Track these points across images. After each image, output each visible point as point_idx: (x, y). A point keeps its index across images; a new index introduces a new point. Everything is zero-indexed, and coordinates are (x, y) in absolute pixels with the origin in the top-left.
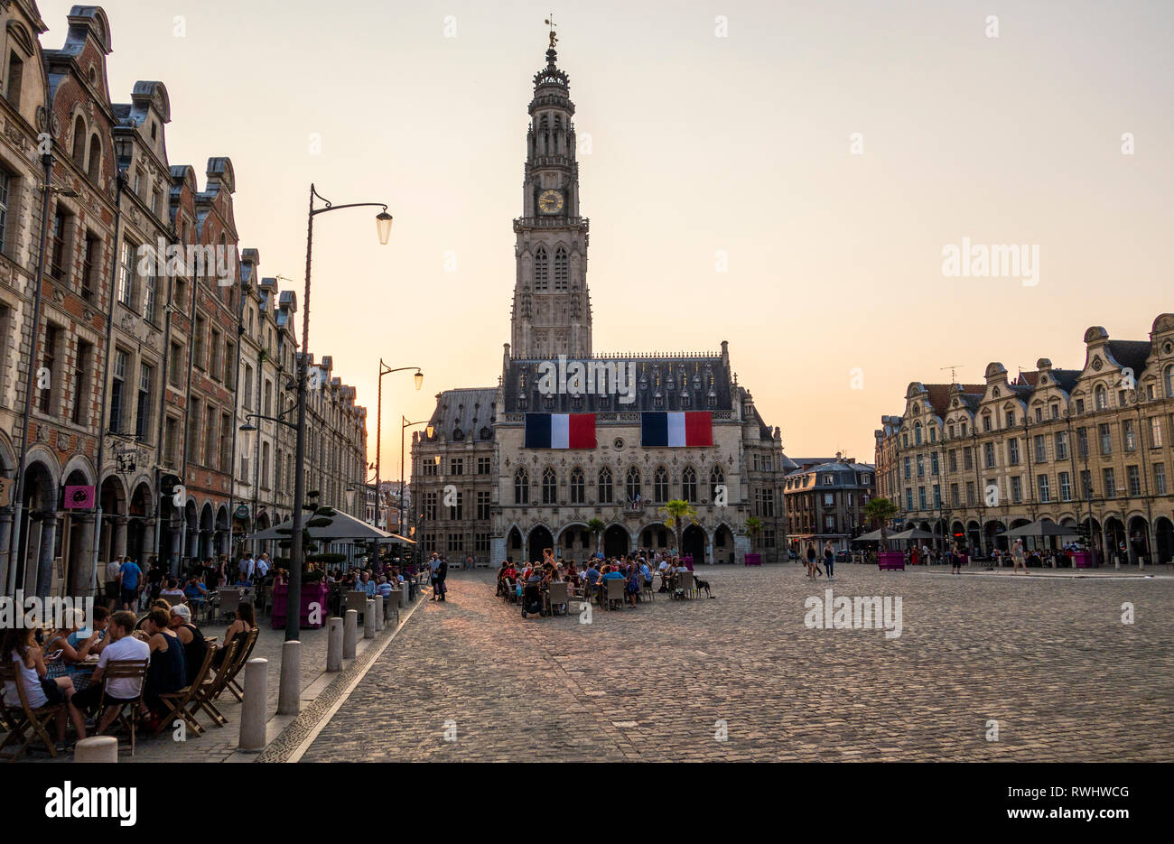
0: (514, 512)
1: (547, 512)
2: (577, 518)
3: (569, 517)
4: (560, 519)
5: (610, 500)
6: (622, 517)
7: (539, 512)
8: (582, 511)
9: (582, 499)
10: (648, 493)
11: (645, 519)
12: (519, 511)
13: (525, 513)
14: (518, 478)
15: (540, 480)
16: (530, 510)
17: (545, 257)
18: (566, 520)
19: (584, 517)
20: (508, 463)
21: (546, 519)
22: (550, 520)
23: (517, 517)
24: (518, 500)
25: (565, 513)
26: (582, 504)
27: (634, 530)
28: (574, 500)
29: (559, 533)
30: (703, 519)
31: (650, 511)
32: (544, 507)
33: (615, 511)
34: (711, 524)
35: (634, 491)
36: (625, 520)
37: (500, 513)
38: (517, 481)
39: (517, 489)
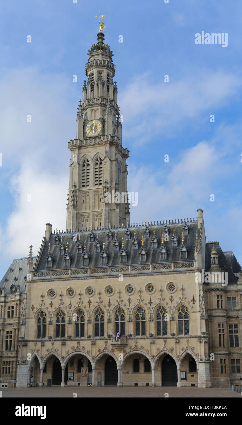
0: (36, 345)
1: (58, 344)
2: (78, 348)
3: (73, 348)
4: (67, 350)
5: (102, 335)
6: (111, 348)
7: (53, 344)
8: (82, 343)
9: (82, 335)
10: (130, 328)
11: (127, 350)
12: (39, 344)
13: (43, 345)
14: (39, 319)
15: (54, 320)
16: (46, 343)
17: (88, 165)
18: (71, 351)
19: (84, 348)
20: (33, 308)
21: (57, 350)
22: (60, 351)
23: (37, 348)
24: (39, 336)
25: (71, 344)
26: (82, 338)
27: (119, 357)
28: (77, 335)
29: (65, 360)
30: (172, 350)
31: (132, 343)
32: (56, 341)
33: (106, 343)
34: (178, 354)
35: (120, 328)
36: (113, 351)
37: (26, 346)
38: (39, 321)
39: (39, 327)
